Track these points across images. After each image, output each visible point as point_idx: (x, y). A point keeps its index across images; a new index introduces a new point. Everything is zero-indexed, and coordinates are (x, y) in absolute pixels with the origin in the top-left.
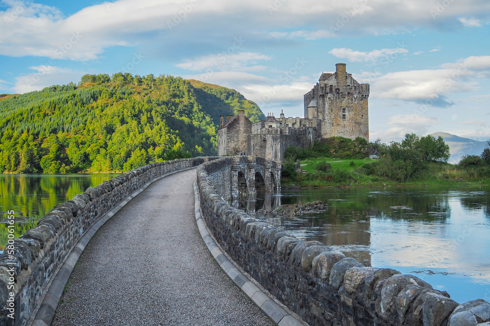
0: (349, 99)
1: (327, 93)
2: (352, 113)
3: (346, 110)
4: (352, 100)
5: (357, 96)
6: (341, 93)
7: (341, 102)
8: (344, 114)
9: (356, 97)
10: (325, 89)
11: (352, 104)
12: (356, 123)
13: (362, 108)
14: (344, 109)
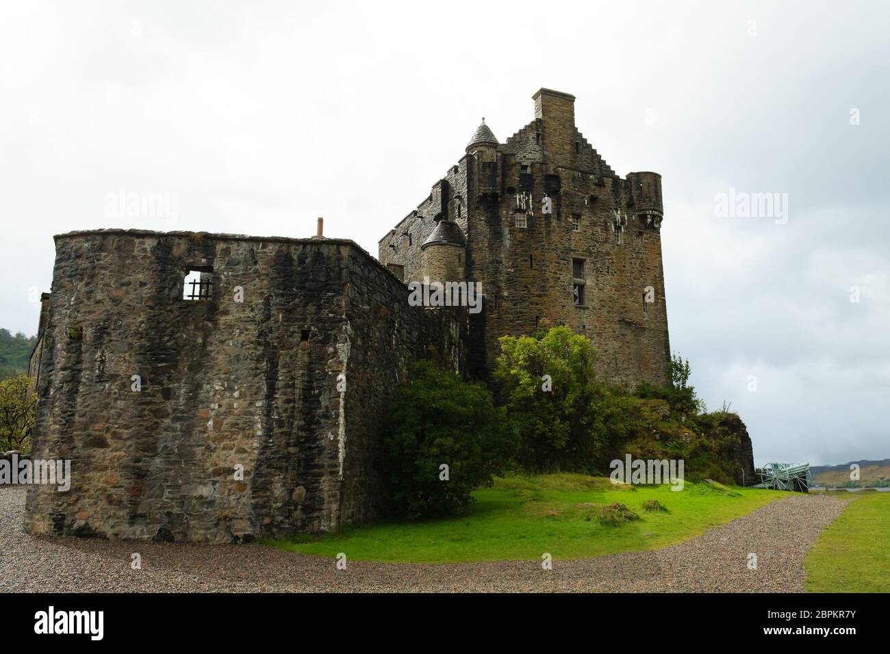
0: (594, 224)
1: (512, 191)
2: (610, 281)
3: (587, 267)
4: (606, 229)
5: (623, 219)
6: (567, 194)
7: (568, 230)
8: (578, 280)
9: (618, 217)
10: (504, 175)
11: (607, 247)
12: (622, 321)
13: (642, 265)
14: (579, 263)
